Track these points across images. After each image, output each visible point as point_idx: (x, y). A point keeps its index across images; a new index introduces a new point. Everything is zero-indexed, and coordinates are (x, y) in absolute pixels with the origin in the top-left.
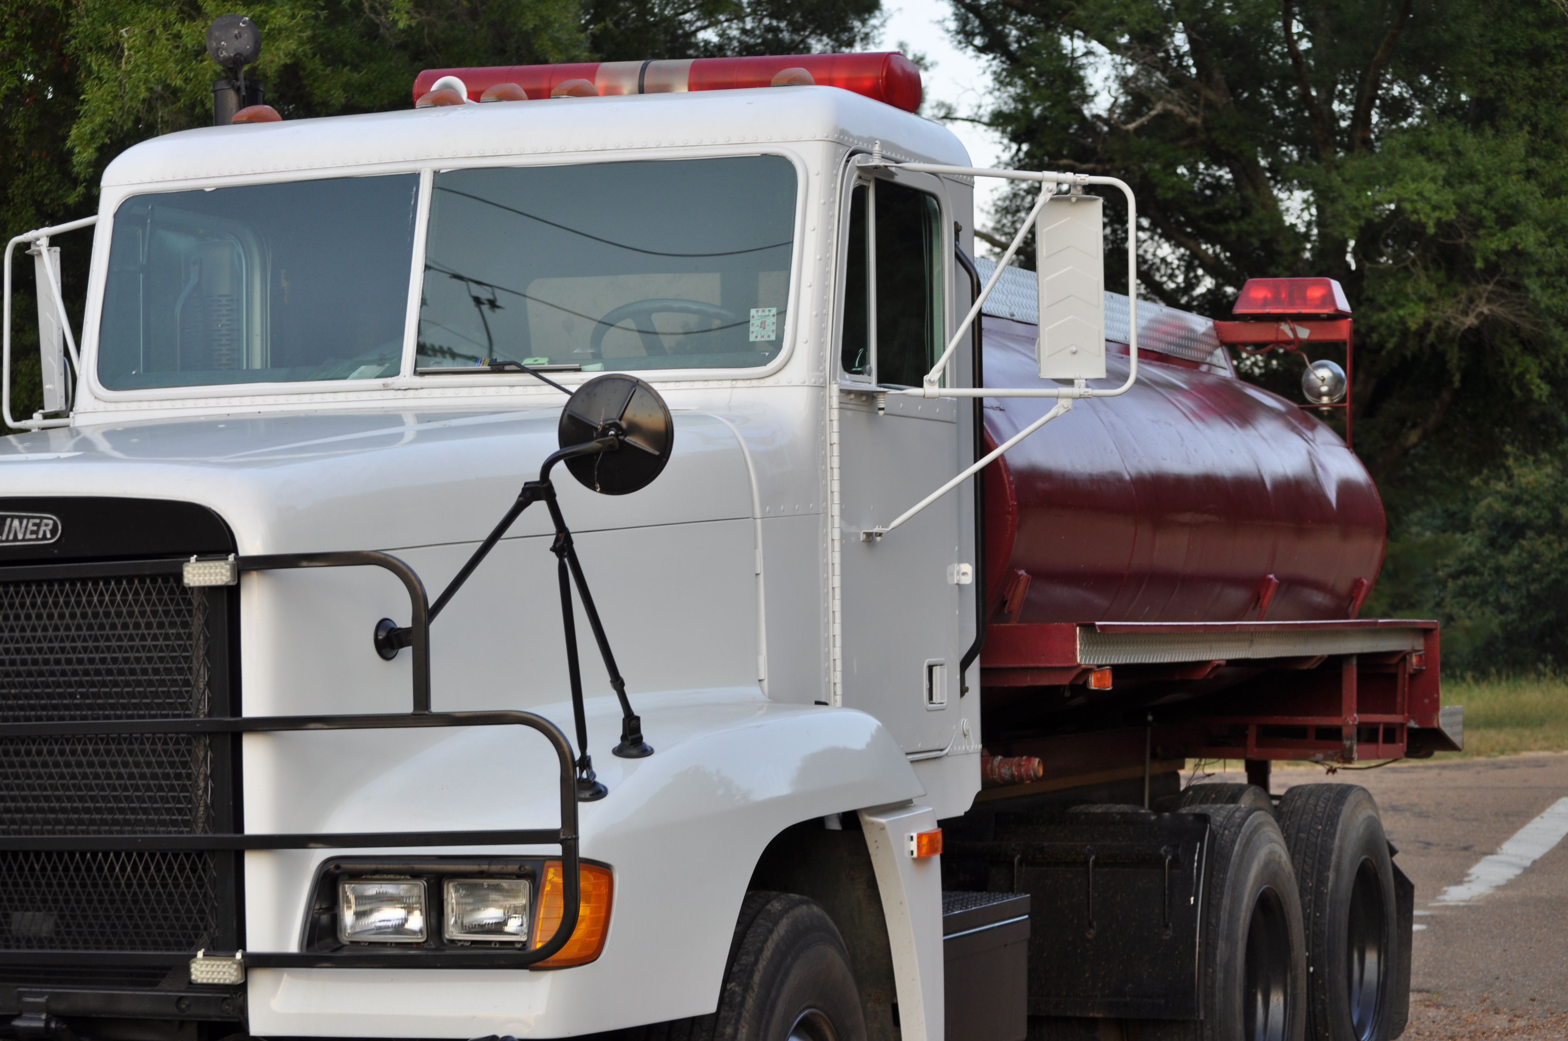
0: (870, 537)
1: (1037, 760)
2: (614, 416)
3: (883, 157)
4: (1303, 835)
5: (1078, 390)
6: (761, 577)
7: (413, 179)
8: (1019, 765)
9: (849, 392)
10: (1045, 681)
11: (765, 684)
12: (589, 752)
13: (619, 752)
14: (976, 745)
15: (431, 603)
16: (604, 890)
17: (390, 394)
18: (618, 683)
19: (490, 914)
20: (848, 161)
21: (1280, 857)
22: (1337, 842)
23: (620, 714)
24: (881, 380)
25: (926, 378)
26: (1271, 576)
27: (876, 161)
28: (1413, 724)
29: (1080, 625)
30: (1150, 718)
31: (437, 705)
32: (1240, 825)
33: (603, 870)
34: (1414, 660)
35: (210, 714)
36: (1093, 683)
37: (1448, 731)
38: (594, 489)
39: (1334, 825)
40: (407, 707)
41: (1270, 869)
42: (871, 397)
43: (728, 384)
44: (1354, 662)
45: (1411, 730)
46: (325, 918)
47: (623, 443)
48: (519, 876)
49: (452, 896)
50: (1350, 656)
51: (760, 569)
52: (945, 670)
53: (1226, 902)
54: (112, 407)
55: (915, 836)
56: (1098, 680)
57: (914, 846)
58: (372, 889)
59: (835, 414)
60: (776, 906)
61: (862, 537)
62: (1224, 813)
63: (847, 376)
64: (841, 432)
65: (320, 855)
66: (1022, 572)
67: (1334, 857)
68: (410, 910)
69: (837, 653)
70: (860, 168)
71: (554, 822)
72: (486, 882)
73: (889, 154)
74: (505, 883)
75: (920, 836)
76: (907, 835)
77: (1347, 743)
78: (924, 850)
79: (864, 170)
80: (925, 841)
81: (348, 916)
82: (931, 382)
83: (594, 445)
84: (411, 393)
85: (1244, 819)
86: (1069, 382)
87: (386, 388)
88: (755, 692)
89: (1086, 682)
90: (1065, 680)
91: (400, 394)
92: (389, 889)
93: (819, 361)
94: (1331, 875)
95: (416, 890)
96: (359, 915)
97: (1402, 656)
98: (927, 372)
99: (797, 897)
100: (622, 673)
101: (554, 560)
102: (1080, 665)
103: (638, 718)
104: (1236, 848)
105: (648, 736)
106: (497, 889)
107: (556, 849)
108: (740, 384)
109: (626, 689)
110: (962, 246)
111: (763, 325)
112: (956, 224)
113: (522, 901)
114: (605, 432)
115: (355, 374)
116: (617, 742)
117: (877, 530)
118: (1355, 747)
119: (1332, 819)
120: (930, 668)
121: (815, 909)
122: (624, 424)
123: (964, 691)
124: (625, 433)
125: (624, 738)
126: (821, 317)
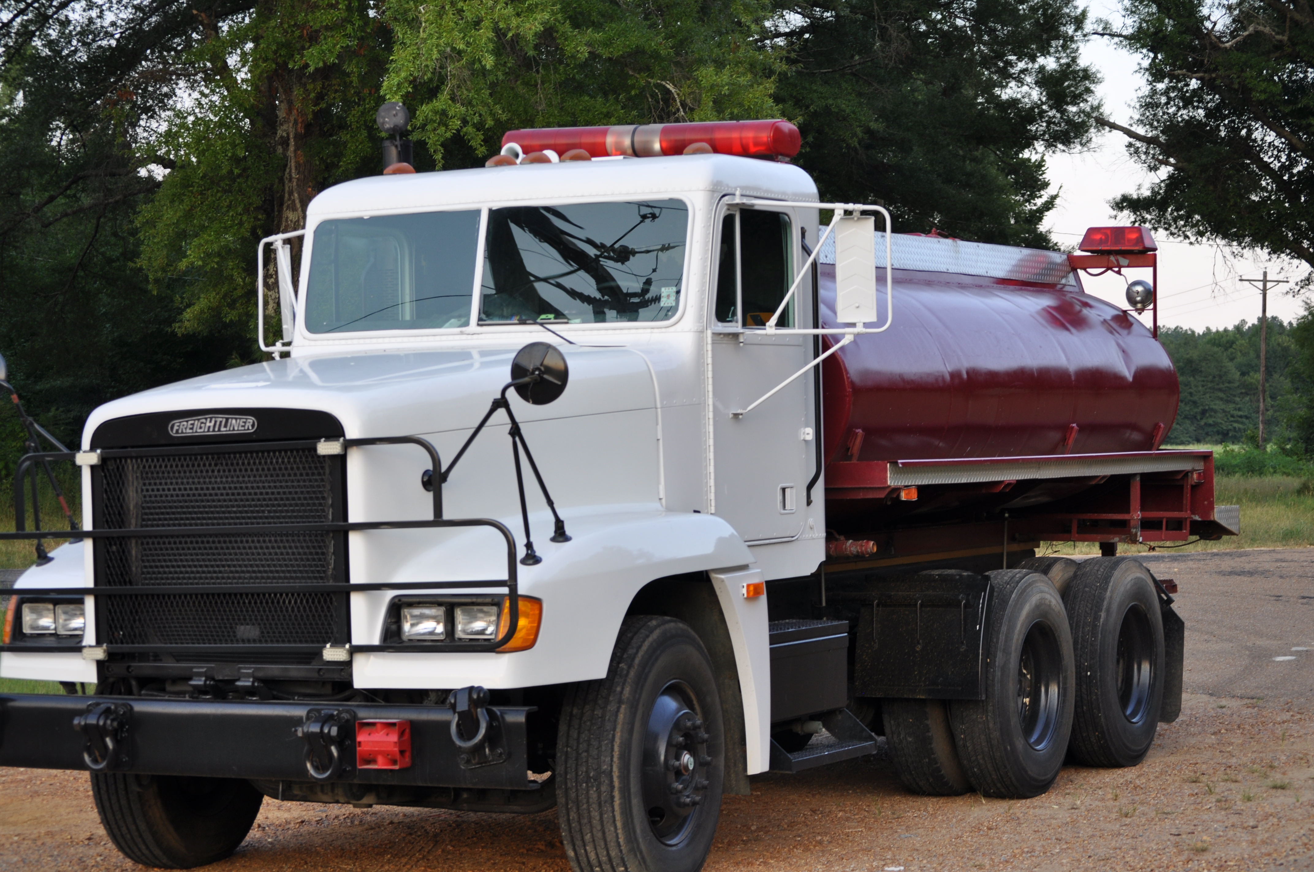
0: (736, 416)
1: (872, 543)
2: (538, 364)
3: (742, 195)
4: (1087, 589)
5: (860, 329)
6: (661, 442)
7: (478, 212)
8: (862, 546)
9: (720, 334)
10: (871, 496)
11: (664, 501)
12: (532, 539)
13: (554, 540)
14: (821, 533)
16: (537, 612)
17: (464, 337)
18: (550, 503)
19: (478, 625)
20: (720, 200)
21: (1050, 602)
22: (1108, 594)
23: (553, 519)
24: (744, 324)
25: (767, 324)
26: (1074, 425)
27: (737, 200)
28: (1197, 518)
29: (890, 463)
30: (1007, 515)
31: (447, 515)
32: (1018, 582)
33: (536, 602)
34: (1195, 476)
35: (333, 521)
36: (903, 497)
37: (1223, 523)
38: (530, 402)
39: (1107, 583)
40: (430, 517)
41: (1042, 610)
42: (736, 336)
43: (649, 330)
44: (1138, 479)
45: (1194, 523)
46: (394, 627)
47: (542, 378)
48: (493, 604)
49: (459, 615)
50: (1135, 475)
51: (660, 436)
52: (794, 490)
53: (1004, 629)
54: (313, 343)
55: (745, 585)
56: (906, 494)
57: (744, 591)
58: (417, 612)
59: (709, 347)
60: (654, 623)
61: (731, 416)
62: (1010, 574)
63: (720, 324)
64: (713, 357)
65: (390, 594)
66: (859, 431)
67: (1105, 603)
68: (438, 623)
69: (712, 482)
70: (729, 205)
71: (504, 576)
72: (476, 608)
73: (748, 193)
74: (485, 608)
75: (748, 586)
76: (741, 585)
77: (1134, 531)
78: (752, 593)
79: (730, 206)
80: (752, 588)
81: (407, 627)
82: (771, 327)
83: (526, 379)
84: (475, 336)
85: (1022, 579)
86: (853, 325)
87: (462, 333)
88: (657, 505)
89: (899, 496)
90: (882, 495)
91: (470, 337)
92: (427, 611)
93: (700, 317)
94: (1103, 614)
95: (439, 612)
96: (412, 625)
97: (1186, 474)
98: (768, 320)
99: (668, 618)
101: (510, 439)
102: (889, 486)
103: (562, 522)
104: (1013, 596)
105: (568, 530)
106: (482, 611)
107: (505, 590)
108: (656, 330)
109: (555, 506)
110: (808, 241)
111: (668, 296)
112: (802, 229)
113: (494, 618)
114: (533, 373)
115: (447, 324)
116: (552, 534)
117: (739, 411)
118: (1139, 534)
119: (1107, 579)
120: (784, 490)
121: (681, 625)
122: (542, 369)
123: (809, 502)
124: (544, 373)
125: (556, 532)
126: (702, 292)
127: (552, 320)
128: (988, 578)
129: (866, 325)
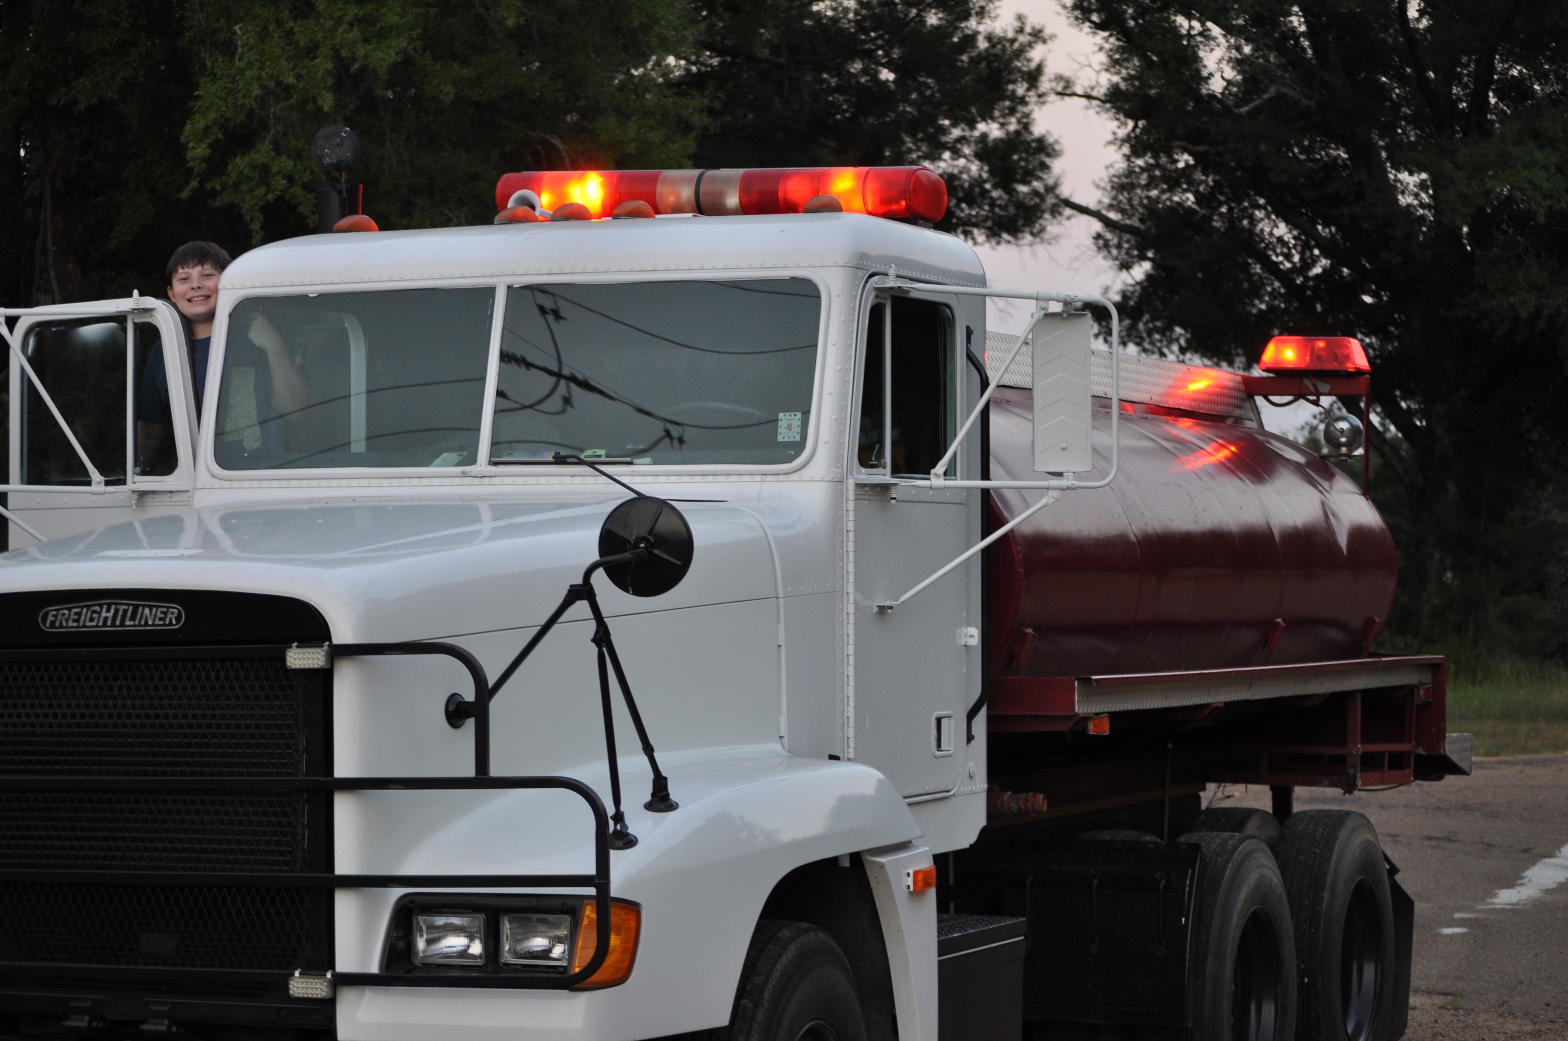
0: (882, 609)
1: (1041, 796)
2: (644, 531)
3: (898, 276)
4: (1301, 858)
5: (1067, 481)
6: (783, 649)
7: (490, 291)
8: (1026, 801)
9: (865, 485)
10: (1048, 728)
11: (786, 740)
12: (623, 808)
13: (649, 807)
14: (981, 783)
15: (490, 684)
16: (633, 924)
17: (468, 481)
18: (648, 750)
19: (539, 943)
20: (866, 282)
21: (1271, 880)
22: (1333, 865)
23: (651, 776)
24: (896, 470)
25: (933, 471)
26: (1279, 620)
27: (891, 282)
28: (1420, 751)
29: (1078, 679)
30: (1170, 746)
31: (496, 770)
32: (1232, 853)
33: (633, 908)
34: (1422, 693)
35: (307, 775)
36: (1091, 729)
37: (1454, 757)
38: (627, 591)
39: (1331, 849)
40: (469, 770)
41: (1262, 891)
42: (885, 488)
43: (759, 478)
44: (1359, 698)
45: (1418, 757)
46: (401, 944)
47: (651, 554)
48: (562, 912)
49: (506, 927)
50: (1354, 692)
51: (782, 642)
52: (953, 721)
53: (1216, 921)
54: (226, 484)
55: (911, 872)
56: (1095, 726)
57: (910, 881)
58: (441, 921)
59: (851, 505)
60: (786, 933)
61: (876, 610)
62: (1218, 840)
63: (863, 470)
64: (856, 521)
65: (398, 892)
66: (1030, 630)
67: (1329, 879)
68: (471, 939)
69: (851, 711)
70: (877, 289)
71: (590, 868)
72: (535, 916)
73: (905, 273)
74: (551, 917)
75: (916, 873)
76: (905, 872)
77: (1351, 771)
78: (920, 885)
79: (879, 290)
80: (920, 877)
81: (421, 944)
82: (937, 475)
83: (626, 556)
84: (486, 480)
85: (1236, 847)
86: (1059, 475)
87: (464, 475)
88: (777, 747)
89: (1085, 728)
90: (1065, 727)
91: (477, 481)
92: (456, 921)
93: (838, 459)
94: (1326, 895)
95: (476, 921)
96: (430, 942)
97: (1412, 690)
98: (934, 466)
99: (805, 925)
100: (652, 741)
101: (594, 649)
102: (1077, 714)
103: (665, 779)
104: (1227, 873)
105: (674, 792)
106: (544, 922)
107: (591, 891)
108: (769, 478)
109: (656, 754)
110: (974, 349)
111: (789, 427)
112: (968, 328)
113: (563, 932)
114: (636, 546)
115: (438, 461)
116: (648, 798)
117: (888, 603)
118: (1358, 776)
119: (1329, 843)
120: (939, 721)
121: (821, 935)
122: (651, 539)
123: (970, 738)
124: (653, 546)
125: (653, 795)
126: (840, 421)
127: (603, 459)
128: (1195, 848)
129: (1077, 475)
